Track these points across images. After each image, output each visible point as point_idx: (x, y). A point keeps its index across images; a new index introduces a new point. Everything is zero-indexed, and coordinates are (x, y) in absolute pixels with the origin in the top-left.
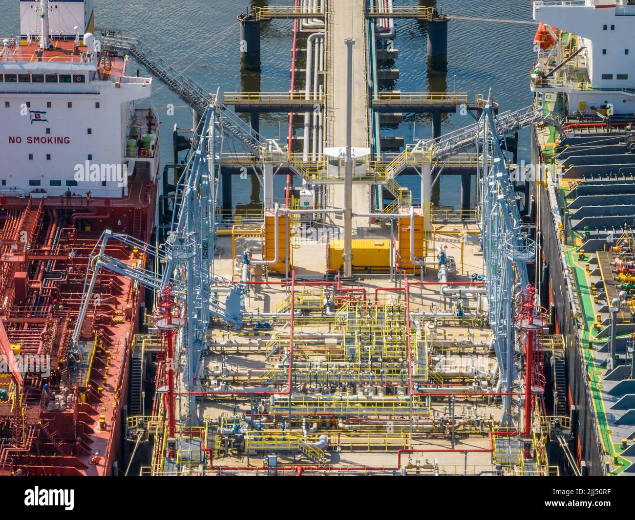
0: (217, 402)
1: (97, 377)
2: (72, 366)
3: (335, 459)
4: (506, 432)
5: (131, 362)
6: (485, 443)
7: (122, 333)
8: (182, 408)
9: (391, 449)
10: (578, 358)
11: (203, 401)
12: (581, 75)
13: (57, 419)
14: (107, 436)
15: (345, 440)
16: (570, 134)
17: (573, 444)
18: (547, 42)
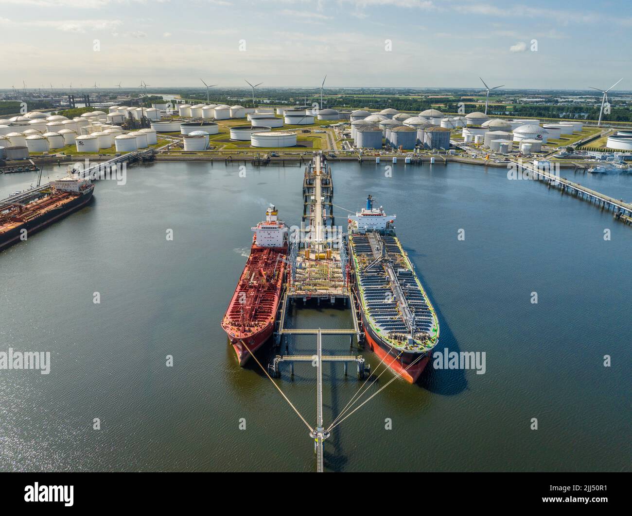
0: (297, 281)
1: (278, 277)
2: (274, 276)
3: (316, 291)
4: (344, 286)
5: (284, 274)
6: (341, 288)
7: (282, 270)
8: (292, 282)
9: (325, 289)
10: (356, 274)
11: (295, 281)
12: (356, 227)
13: (271, 284)
14: (279, 287)
15: (318, 288)
16: (354, 237)
17: (355, 289)
18: (350, 222)
